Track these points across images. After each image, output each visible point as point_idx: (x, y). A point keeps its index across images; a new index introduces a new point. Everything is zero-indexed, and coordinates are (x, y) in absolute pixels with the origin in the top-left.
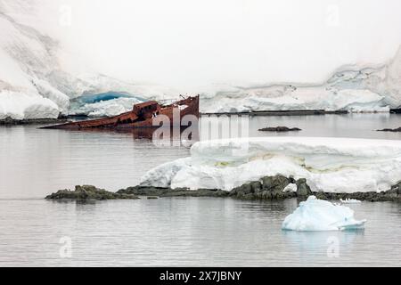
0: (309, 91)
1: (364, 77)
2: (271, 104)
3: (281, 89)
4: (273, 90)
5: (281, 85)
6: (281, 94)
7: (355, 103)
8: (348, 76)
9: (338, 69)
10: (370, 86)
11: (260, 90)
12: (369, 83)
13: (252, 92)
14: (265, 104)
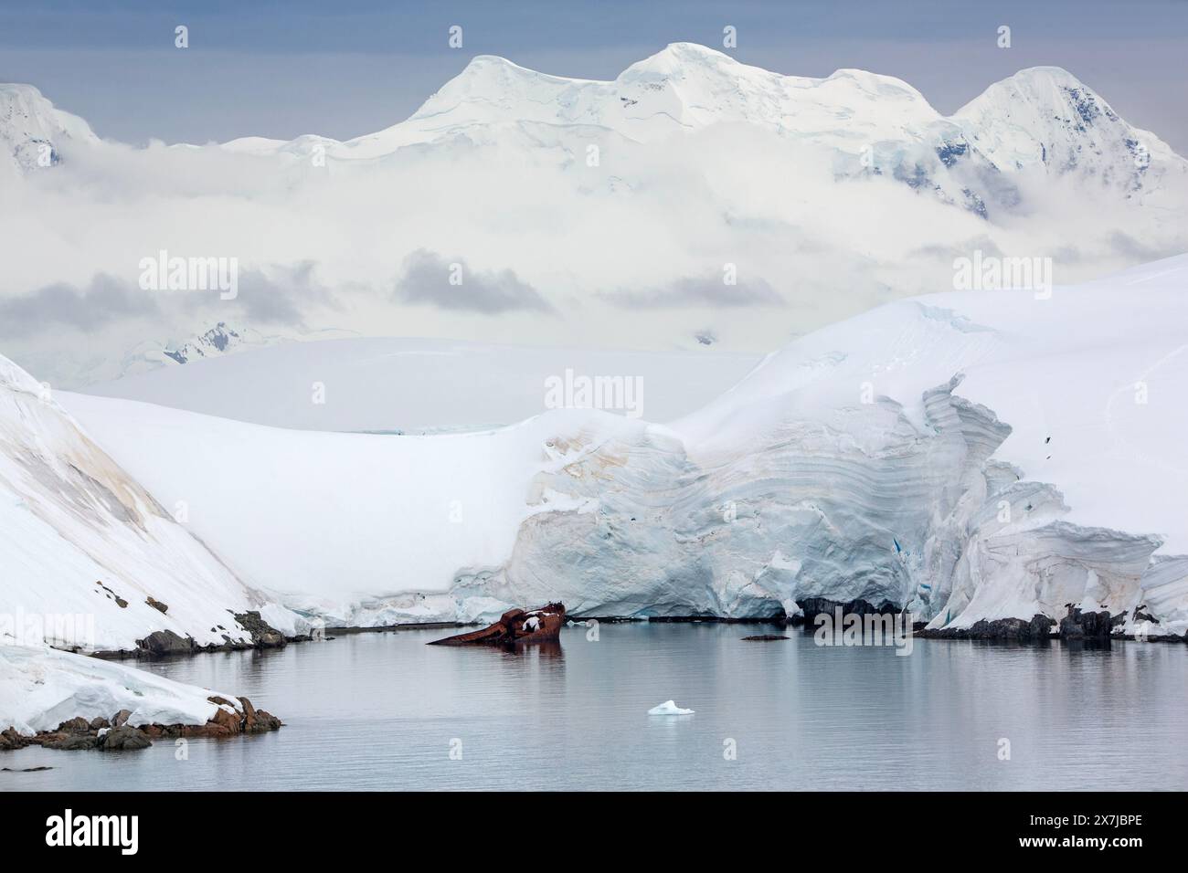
0: (438, 600)
1: (482, 582)
2: (409, 616)
3: (411, 597)
4: (404, 599)
5: (411, 593)
6: (413, 604)
7: (485, 613)
8: (466, 581)
9: (456, 574)
10: (490, 592)
11: (393, 599)
12: (487, 589)
13: (386, 602)
14: (404, 616)
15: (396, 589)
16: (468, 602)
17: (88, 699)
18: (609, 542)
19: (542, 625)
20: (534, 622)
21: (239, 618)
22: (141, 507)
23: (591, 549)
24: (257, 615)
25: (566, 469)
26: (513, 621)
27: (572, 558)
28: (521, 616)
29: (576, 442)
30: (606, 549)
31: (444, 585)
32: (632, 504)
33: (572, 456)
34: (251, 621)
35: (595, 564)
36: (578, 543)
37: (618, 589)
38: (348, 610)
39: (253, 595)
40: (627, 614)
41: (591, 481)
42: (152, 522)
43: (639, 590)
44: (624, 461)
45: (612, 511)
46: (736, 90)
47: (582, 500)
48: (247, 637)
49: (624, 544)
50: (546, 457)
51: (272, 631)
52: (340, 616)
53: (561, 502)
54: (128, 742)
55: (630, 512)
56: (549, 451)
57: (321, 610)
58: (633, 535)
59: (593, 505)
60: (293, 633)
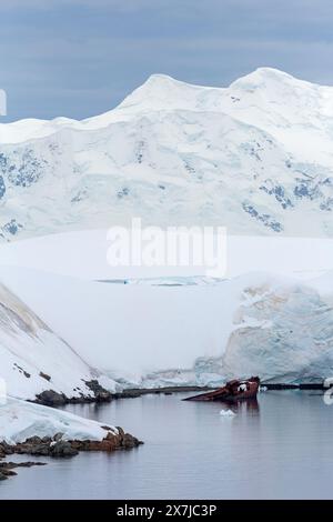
0: (187, 374)
1: (210, 365)
2: (171, 382)
3: (173, 373)
4: (169, 374)
5: (173, 371)
6: (173, 377)
7: (211, 382)
8: (201, 364)
9: (196, 361)
11: (163, 374)
12: (213, 369)
13: (160, 375)
14: (169, 382)
15: (165, 368)
16: (203, 376)
17: (41, 427)
18: (278, 344)
19: (248, 388)
20: (244, 387)
21: (87, 383)
22: (34, 324)
23: (269, 348)
24: (96, 382)
25: (254, 304)
26: (232, 386)
27: (258, 352)
28: (237, 384)
29: (261, 290)
30: (276, 347)
31: (190, 367)
32: (290, 324)
33: (258, 298)
34: (93, 385)
35: (271, 355)
36: (262, 344)
37: (282, 369)
38: (140, 379)
39: (93, 371)
40: (287, 383)
41: (268, 312)
42: (40, 332)
43: (294, 370)
44: (286, 300)
45: (279, 327)
46: (294, 93)
47: (264, 321)
48: (92, 394)
49: (286, 345)
50: (244, 298)
51: (104, 390)
52: (135, 382)
53: (252, 322)
54: (66, 450)
55: (289, 327)
56: (246, 295)
57: (126, 379)
58: (291, 340)
59: (269, 324)
60: (114, 392)
